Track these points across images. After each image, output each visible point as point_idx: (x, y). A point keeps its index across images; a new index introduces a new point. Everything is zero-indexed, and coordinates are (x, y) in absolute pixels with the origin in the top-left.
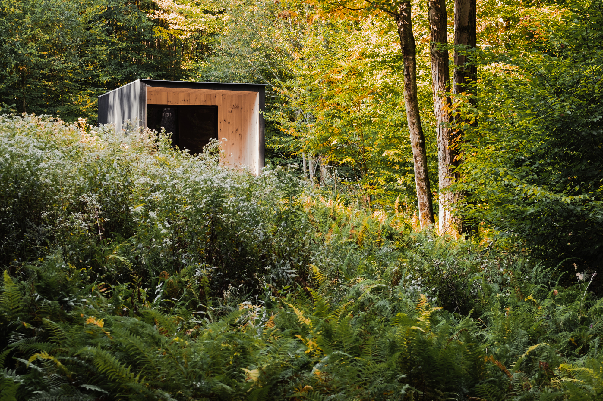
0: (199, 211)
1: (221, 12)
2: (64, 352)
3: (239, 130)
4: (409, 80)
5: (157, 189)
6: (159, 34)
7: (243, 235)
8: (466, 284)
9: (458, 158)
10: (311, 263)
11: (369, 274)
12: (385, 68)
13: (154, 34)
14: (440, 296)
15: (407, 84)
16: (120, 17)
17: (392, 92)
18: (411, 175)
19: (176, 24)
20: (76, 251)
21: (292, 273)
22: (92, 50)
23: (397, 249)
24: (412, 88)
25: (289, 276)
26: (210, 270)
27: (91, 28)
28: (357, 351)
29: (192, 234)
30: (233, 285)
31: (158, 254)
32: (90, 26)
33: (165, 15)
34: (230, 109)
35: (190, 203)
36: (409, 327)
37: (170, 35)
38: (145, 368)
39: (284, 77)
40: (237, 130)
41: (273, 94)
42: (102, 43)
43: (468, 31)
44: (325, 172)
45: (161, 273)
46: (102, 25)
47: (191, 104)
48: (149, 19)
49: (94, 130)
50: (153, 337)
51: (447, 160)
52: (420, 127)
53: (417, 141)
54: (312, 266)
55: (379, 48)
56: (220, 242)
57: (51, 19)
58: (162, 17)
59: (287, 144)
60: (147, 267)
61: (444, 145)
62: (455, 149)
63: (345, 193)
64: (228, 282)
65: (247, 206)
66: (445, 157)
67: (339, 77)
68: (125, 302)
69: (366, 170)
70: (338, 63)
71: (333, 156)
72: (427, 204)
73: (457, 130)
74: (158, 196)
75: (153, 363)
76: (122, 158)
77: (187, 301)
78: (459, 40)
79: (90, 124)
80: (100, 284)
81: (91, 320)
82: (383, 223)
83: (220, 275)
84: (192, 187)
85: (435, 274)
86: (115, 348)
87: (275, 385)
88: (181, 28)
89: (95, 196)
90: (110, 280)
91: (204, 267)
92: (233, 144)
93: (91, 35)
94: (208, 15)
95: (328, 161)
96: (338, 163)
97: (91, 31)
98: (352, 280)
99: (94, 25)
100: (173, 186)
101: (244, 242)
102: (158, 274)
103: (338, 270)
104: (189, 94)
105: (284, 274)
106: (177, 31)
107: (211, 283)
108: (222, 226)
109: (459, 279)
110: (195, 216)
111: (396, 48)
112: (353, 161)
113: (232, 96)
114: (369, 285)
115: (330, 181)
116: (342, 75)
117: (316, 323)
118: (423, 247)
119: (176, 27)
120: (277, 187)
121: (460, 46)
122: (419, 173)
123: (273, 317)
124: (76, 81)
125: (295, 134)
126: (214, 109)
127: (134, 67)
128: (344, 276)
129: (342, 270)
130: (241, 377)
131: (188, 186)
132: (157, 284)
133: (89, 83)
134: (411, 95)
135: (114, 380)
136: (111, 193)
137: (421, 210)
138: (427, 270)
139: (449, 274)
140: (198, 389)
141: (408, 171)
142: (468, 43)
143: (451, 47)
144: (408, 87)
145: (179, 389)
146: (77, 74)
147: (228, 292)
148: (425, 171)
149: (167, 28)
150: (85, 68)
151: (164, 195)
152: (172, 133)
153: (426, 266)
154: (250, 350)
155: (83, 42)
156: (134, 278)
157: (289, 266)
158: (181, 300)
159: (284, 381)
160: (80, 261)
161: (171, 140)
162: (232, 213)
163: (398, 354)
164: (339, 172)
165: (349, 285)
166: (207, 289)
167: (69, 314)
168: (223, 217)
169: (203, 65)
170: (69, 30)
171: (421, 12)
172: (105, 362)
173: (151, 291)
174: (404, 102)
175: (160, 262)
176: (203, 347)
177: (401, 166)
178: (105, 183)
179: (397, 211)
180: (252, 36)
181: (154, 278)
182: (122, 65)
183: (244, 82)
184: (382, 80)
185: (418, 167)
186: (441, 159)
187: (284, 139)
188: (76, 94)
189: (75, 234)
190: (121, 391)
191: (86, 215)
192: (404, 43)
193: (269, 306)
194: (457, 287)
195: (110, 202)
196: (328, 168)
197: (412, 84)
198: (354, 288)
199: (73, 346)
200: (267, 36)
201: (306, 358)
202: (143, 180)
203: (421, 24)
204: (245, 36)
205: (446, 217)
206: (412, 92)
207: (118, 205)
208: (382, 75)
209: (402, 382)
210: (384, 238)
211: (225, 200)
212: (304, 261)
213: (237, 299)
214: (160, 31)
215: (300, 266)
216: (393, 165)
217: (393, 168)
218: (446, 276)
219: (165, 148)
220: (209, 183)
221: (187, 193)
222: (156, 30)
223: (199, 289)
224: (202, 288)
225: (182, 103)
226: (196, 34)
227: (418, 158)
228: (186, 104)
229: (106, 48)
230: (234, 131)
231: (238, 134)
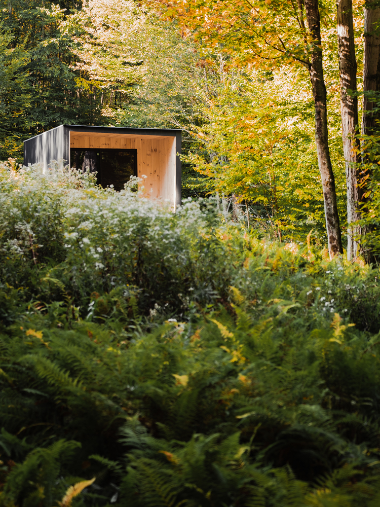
0: (127, 239)
1: (138, 64)
2: (6, 360)
3: (157, 171)
4: (320, 124)
5: (86, 219)
6: (80, 84)
7: (168, 260)
8: (375, 306)
9: (366, 195)
10: (231, 285)
11: (286, 296)
12: (296, 115)
13: (75, 84)
14: (352, 316)
15: (318, 128)
16: (43, 68)
17: (303, 137)
18: (320, 213)
19: (96, 75)
20: (12, 274)
21: (213, 294)
22: (17, 98)
23: (311, 275)
24: (323, 132)
25: (211, 297)
26: (138, 291)
27: (16, 78)
28: (278, 361)
29: (120, 259)
30: (159, 305)
31: (89, 278)
32: (16, 76)
33: (86, 66)
34: (149, 153)
35: (118, 232)
36: (327, 340)
37: (91, 85)
38: (83, 374)
39: (198, 123)
40: (155, 171)
41: (188, 139)
42: (27, 92)
43: (376, 80)
44: (238, 210)
45: (92, 294)
46: (27, 75)
47: (112, 147)
48: (70, 70)
49: (23, 169)
50: (90, 346)
51: (355, 198)
52: (330, 167)
53: (328, 180)
54: (232, 288)
55: (290, 96)
56: (146, 267)
58: (83, 69)
59: (203, 184)
60: (79, 288)
61: (353, 185)
62: (363, 187)
63: (257, 228)
64: (154, 302)
65: (171, 234)
66: (354, 195)
67: (253, 123)
68: (59, 318)
69: (277, 208)
70: (251, 109)
71: (247, 195)
72: (336, 237)
73: (366, 170)
74: (87, 225)
75: (90, 369)
76: (53, 192)
77: (117, 318)
78: (368, 87)
79: (19, 163)
80: (35, 303)
81: (30, 332)
82: (295, 254)
83: (146, 296)
84: (120, 217)
85: (346, 298)
86: (53, 357)
87: (204, 389)
88: (100, 78)
89: (29, 226)
90: (44, 300)
91: (132, 289)
92: (151, 184)
93: (16, 85)
94: (127, 66)
95: (241, 200)
96: (251, 202)
97: (16, 81)
98: (269, 301)
99: (19, 76)
100: (102, 216)
101: (168, 266)
102: (88, 294)
103: (256, 293)
104: (110, 138)
105: (207, 295)
106: (98, 82)
107: (139, 303)
108: (148, 252)
109: (368, 303)
110: (122, 243)
111: (306, 96)
112: (265, 200)
113: (151, 140)
114: (286, 305)
115: (242, 217)
116: (256, 121)
117: (239, 337)
118: (333, 275)
119: (96, 78)
120: (199, 218)
121: (369, 93)
122: (329, 209)
123: (199, 331)
125: (210, 175)
126: (134, 152)
127: (57, 115)
128: (261, 298)
129: (260, 292)
130: (171, 382)
131: (116, 216)
132: (89, 303)
133: (14, 129)
134: (322, 138)
135: (53, 385)
136: (42, 223)
137: (331, 243)
138: (338, 295)
139: (359, 298)
140: (131, 393)
141: (317, 208)
142: (376, 90)
143: (360, 93)
144: (319, 131)
145: (114, 392)
147: (155, 311)
148: (335, 207)
149: (87, 79)
150: (11, 115)
151: (93, 224)
152: (97, 172)
153: (338, 290)
154: (179, 359)
155: (8, 91)
156: (67, 298)
157: (210, 288)
158: (111, 317)
159: (211, 386)
160: (17, 282)
161: (96, 179)
162: (157, 240)
163: (317, 363)
164: (251, 210)
165: (267, 306)
166: (135, 308)
167: (8, 328)
168: (149, 244)
169: (122, 113)
171: (331, 64)
172: (45, 368)
173: (83, 308)
174: (314, 146)
175: (90, 284)
176: (135, 357)
177: (310, 204)
178: (37, 214)
179: (308, 243)
180: (170, 86)
181: (85, 298)
182: (45, 113)
183: (161, 128)
184: (294, 126)
185: (328, 204)
186: (349, 197)
187: (200, 179)
188: (2, 139)
189: (11, 259)
190: (60, 394)
191: (21, 242)
192: (315, 90)
193: (194, 321)
194: (367, 309)
195: (41, 231)
196: (240, 207)
197: (323, 127)
198: (272, 308)
199: (14, 355)
200: (183, 86)
201: (231, 367)
202: (73, 210)
203: (330, 74)
204: (162, 85)
205: (354, 250)
206: (323, 135)
207: (49, 234)
208: (293, 121)
209: (322, 387)
210: (297, 267)
211: (150, 229)
212: (224, 284)
213: (163, 317)
214: (81, 82)
215: (221, 289)
216: (303, 203)
217: (304, 205)
218: (356, 299)
219: (89, 185)
220: (136, 213)
221: (115, 223)
222: (78, 80)
223: (127, 308)
224: (131, 307)
225: (104, 147)
226: (115, 84)
227: (328, 195)
228: (107, 147)
229: (30, 97)
230: (152, 173)
231: (156, 175)
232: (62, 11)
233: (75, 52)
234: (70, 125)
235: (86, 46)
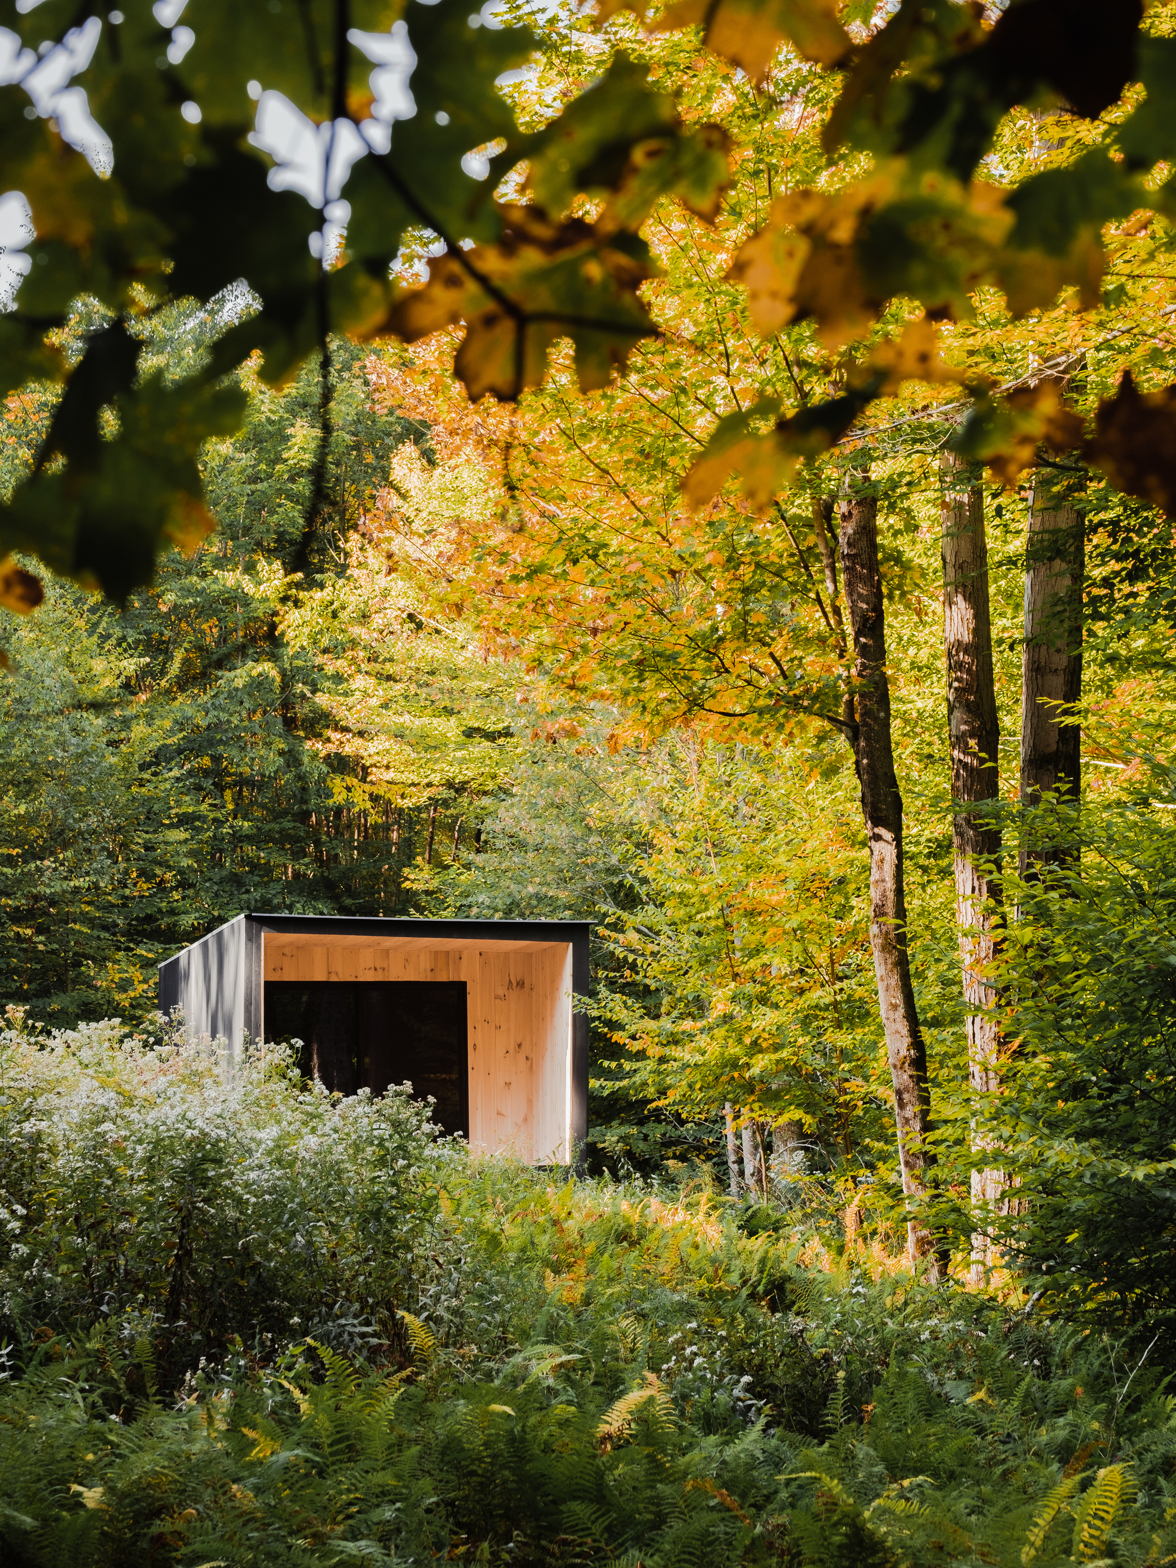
3: (526, 1046)
6: (344, 795)
13: (330, 795)
16: (233, 751)
19: (388, 767)
24: (892, 914)
33: (358, 742)
34: (501, 992)
37: (374, 798)
40: (520, 1046)
43: (1056, 766)
46: (177, 773)
47: (392, 977)
53: (904, 1052)
57: (33, 758)
58: (349, 749)
67: (777, 898)
88: (402, 778)
92: (508, 1084)
94: (477, 740)
99: (155, 774)
104: (389, 951)
106: (395, 788)
113: (507, 954)
116: (784, 894)
119: (390, 775)
124: (105, 928)
126: (459, 989)
144: (879, 912)
146: (104, 908)
149: (364, 778)
150: (130, 891)
166: (149, 1367)
169: (462, 877)
170: (82, 789)
182: (240, 883)
185: (907, 1121)
187: (628, 1065)
188: (101, 962)
192: (869, 799)
196: (793, 1149)
214: (349, 789)
222: (337, 784)
223: (125, 1367)
224: (136, 1365)
225: (369, 977)
226: (445, 793)
227: (906, 1096)
228: (379, 977)
229: (187, 835)
230: (511, 1050)
231: (522, 1057)
232: (288, 579)
233: (322, 700)
234: (311, 916)
235: (359, 682)
